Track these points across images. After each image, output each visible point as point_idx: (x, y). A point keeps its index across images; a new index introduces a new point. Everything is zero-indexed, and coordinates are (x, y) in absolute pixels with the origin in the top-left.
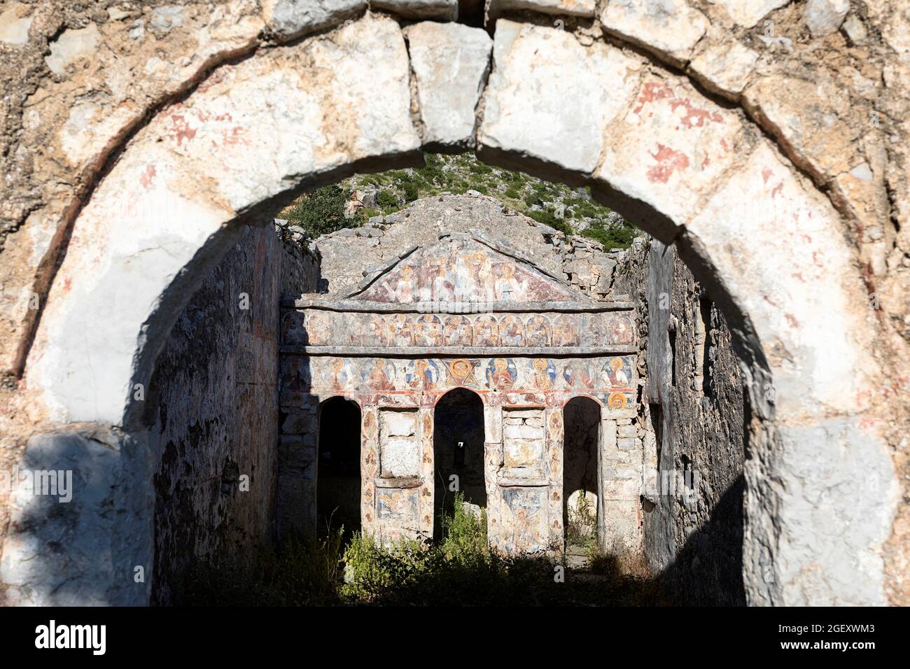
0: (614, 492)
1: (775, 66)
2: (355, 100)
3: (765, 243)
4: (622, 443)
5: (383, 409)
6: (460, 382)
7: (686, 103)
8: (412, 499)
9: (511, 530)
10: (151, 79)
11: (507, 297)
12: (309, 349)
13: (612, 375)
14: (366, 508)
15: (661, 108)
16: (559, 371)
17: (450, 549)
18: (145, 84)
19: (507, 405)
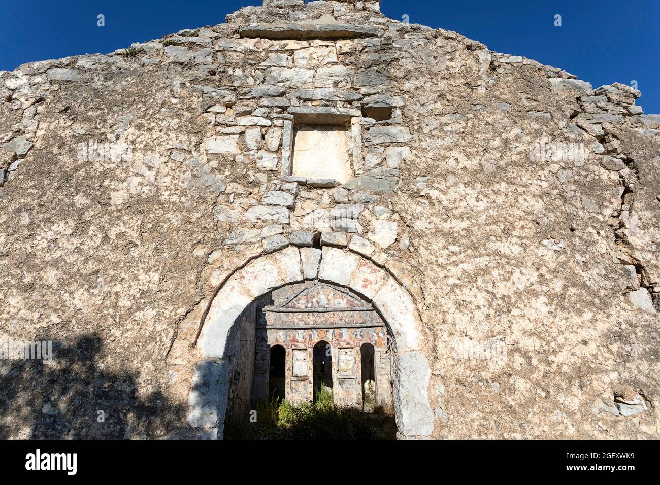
0: (381, 380)
1: (392, 258)
2: (286, 268)
3: (392, 304)
4: (383, 361)
5: (294, 349)
6: (322, 338)
7: (371, 267)
8: (305, 385)
9: (342, 397)
10: (234, 264)
11: (339, 306)
12: (267, 327)
13: (378, 334)
14: (287, 390)
15: (365, 268)
16: (358, 333)
17: (319, 405)
18: (233, 265)
19: (340, 347)
